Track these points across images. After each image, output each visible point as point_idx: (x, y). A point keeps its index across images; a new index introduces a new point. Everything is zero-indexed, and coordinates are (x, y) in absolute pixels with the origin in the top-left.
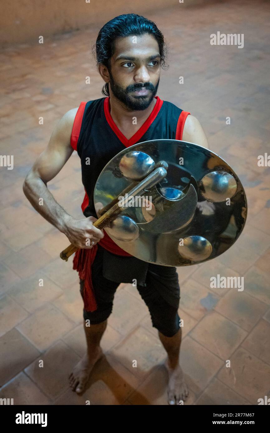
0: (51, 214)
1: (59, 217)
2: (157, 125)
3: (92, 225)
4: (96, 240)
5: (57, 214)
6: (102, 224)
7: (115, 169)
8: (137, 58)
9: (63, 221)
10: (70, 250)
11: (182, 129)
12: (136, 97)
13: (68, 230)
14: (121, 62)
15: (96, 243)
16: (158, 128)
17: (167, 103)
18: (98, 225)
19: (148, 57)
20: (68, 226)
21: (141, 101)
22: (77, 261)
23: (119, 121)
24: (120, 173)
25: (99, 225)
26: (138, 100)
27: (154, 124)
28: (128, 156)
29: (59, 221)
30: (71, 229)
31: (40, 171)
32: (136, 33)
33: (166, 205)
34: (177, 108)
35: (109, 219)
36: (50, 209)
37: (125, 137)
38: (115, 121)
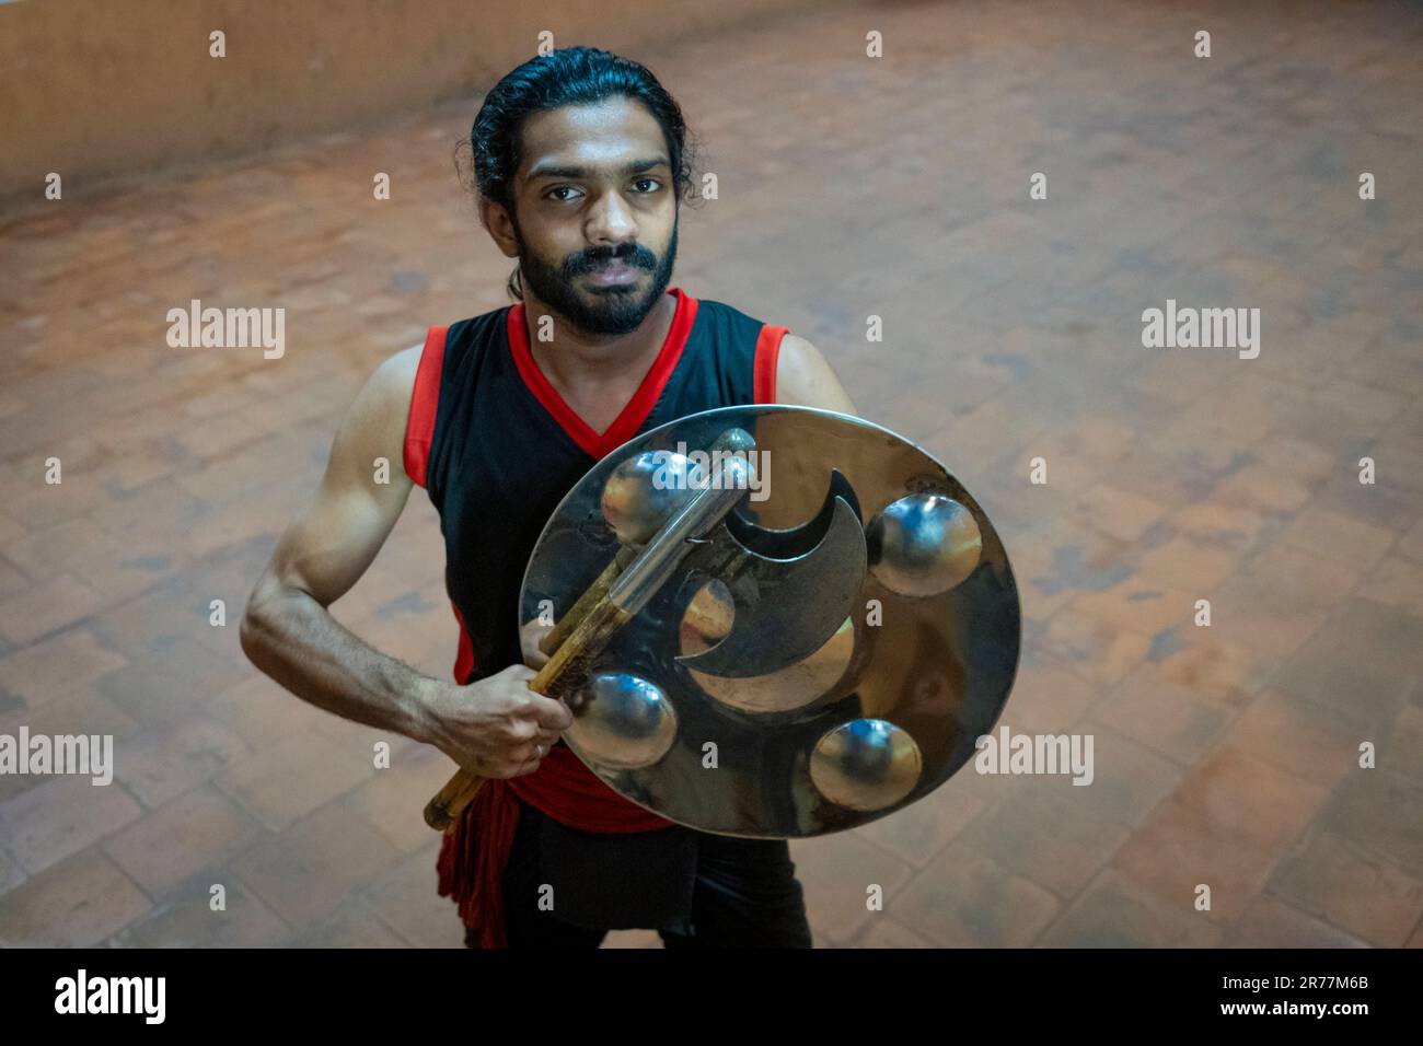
0: (371, 692)
1: (398, 695)
2: (689, 377)
3: (526, 689)
4: (549, 739)
5: (389, 688)
6: (559, 680)
7: (586, 518)
8: (589, 169)
9: (419, 704)
10: (460, 793)
11: (772, 384)
12: (596, 291)
13: (444, 728)
14: (541, 187)
15: (549, 749)
16: (693, 387)
17: (709, 307)
18: (546, 687)
19: (624, 165)
20: (441, 713)
21: (616, 304)
22: (451, 864)
23: (563, 379)
24: (607, 529)
25: (550, 685)
26: (604, 300)
27: (677, 376)
28: (622, 475)
29: (405, 707)
30: (454, 721)
31: (302, 567)
32: (587, 97)
33: (765, 577)
34: (745, 316)
35: (583, 657)
36: (362, 677)
37: (589, 428)
38: (551, 379)
